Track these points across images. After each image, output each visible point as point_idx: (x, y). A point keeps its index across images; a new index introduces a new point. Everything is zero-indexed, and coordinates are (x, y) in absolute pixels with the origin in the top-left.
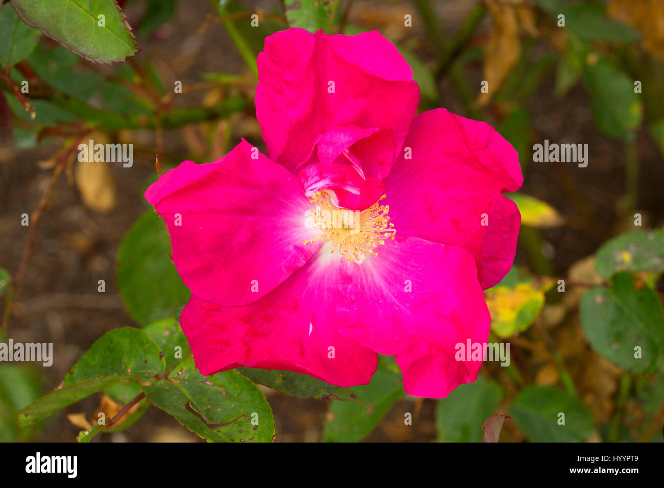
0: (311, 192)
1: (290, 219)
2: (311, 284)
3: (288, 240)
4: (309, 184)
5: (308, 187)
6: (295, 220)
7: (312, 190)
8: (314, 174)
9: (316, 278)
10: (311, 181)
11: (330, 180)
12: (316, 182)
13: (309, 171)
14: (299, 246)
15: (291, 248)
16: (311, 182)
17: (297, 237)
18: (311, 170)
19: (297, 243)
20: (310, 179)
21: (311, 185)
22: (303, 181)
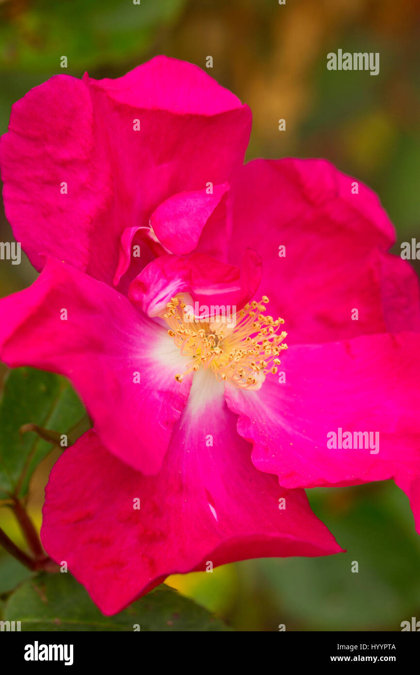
0: (160, 304)
1: (138, 357)
2: (189, 449)
3: (147, 385)
4: (152, 294)
5: (152, 300)
6: (143, 357)
7: (161, 300)
8: (156, 276)
9: (191, 439)
10: (153, 290)
11: (180, 280)
12: (164, 287)
13: (147, 275)
14: (165, 389)
15: (157, 396)
16: (156, 290)
17: (156, 380)
18: (150, 273)
19: (160, 388)
20: (152, 286)
21: (157, 294)
22: (137, 296)
